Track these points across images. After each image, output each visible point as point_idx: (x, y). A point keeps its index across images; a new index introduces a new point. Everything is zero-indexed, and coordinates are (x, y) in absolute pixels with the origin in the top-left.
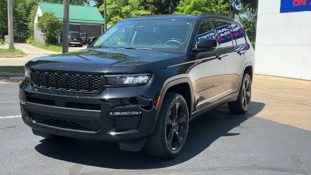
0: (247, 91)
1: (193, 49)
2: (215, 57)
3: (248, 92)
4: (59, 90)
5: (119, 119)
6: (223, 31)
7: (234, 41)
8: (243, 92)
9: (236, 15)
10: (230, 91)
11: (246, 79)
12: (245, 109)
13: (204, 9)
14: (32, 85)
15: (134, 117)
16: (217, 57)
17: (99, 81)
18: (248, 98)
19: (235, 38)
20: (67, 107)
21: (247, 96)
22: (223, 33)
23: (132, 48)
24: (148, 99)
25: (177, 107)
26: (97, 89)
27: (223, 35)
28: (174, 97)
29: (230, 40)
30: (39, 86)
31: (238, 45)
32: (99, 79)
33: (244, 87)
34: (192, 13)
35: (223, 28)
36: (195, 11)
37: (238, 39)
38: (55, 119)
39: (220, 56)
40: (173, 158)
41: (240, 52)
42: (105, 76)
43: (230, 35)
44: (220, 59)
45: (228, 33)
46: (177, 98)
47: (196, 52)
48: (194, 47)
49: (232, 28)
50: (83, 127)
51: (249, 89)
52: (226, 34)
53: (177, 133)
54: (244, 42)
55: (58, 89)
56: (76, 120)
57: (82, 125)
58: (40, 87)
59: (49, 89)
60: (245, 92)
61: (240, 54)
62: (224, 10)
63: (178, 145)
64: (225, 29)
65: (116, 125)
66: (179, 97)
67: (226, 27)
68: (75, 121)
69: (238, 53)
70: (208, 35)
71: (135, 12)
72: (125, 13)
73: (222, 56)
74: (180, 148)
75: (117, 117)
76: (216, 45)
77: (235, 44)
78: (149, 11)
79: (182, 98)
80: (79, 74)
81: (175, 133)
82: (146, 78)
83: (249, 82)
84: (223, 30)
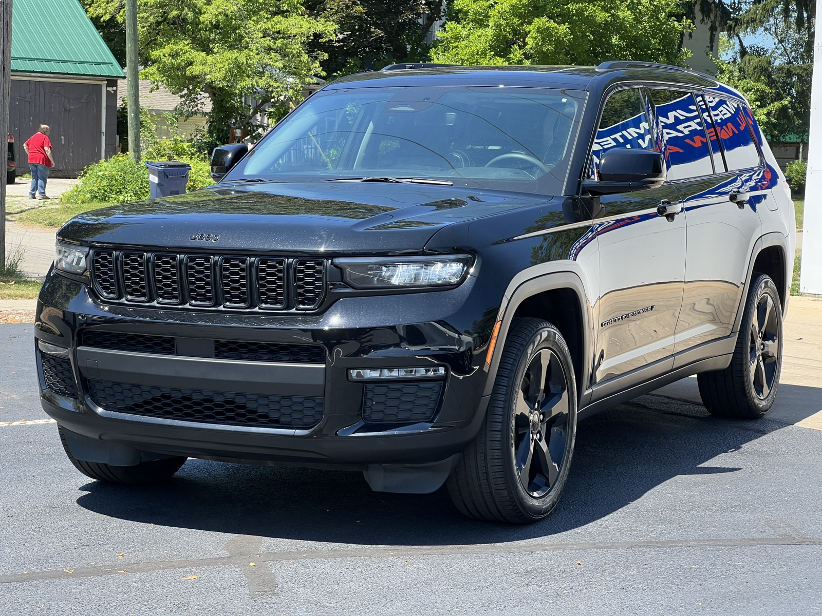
0: (766, 337)
1: (587, 182)
2: (655, 210)
3: (770, 343)
4: (187, 306)
5: (379, 390)
6: (671, 120)
7: (717, 156)
8: (753, 342)
9: (723, 36)
10: (706, 329)
11: (761, 292)
12: (761, 401)
13: (580, 13)
14: (94, 294)
15: (422, 385)
16: (661, 212)
17: (318, 276)
18: (772, 365)
19: (721, 146)
20: (217, 357)
21: (765, 356)
22: (672, 127)
23: (386, 180)
24: (459, 334)
25: (545, 363)
26: (311, 301)
27: (674, 134)
28: (536, 332)
29: (702, 152)
30: (120, 297)
31: (733, 173)
32: (319, 272)
33: (754, 320)
34: (527, 28)
35: (673, 108)
36: (541, 22)
37: (730, 148)
38: (176, 395)
39: (670, 209)
40: (533, 522)
41: (740, 198)
42: (338, 261)
43: (701, 133)
44: (671, 217)
45: (694, 125)
46: (545, 334)
47: (596, 191)
48: (589, 177)
49: (707, 110)
50: (266, 416)
51: (772, 332)
52: (685, 129)
53: (543, 445)
54: (754, 162)
55: (183, 303)
56: (244, 395)
57: (262, 411)
58: (123, 300)
59: (155, 303)
60: (759, 341)
61: (741, 204)
62: (670, 15)
63: (547, 485)
64: (681, 114)
65: (368, 412)
66: (548, 331)
67: (684, 106)
68: (240, 401)
69: (733, 198)
70: (617, 136)
71: (262, 25)
72: (216, 26)
73: (678, 207)
74: (553, 494)
75: (370, 386)
76: (657, 171)
77: (720, 169)
78: (327, 19)
79: (559, 336)
80: (255, 256)
81: (537, 445)
82: (456, 267)
83: (775, 306)
84: (671, 115)
